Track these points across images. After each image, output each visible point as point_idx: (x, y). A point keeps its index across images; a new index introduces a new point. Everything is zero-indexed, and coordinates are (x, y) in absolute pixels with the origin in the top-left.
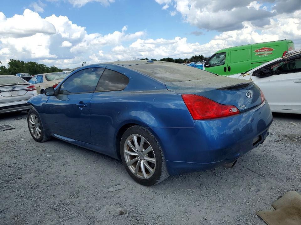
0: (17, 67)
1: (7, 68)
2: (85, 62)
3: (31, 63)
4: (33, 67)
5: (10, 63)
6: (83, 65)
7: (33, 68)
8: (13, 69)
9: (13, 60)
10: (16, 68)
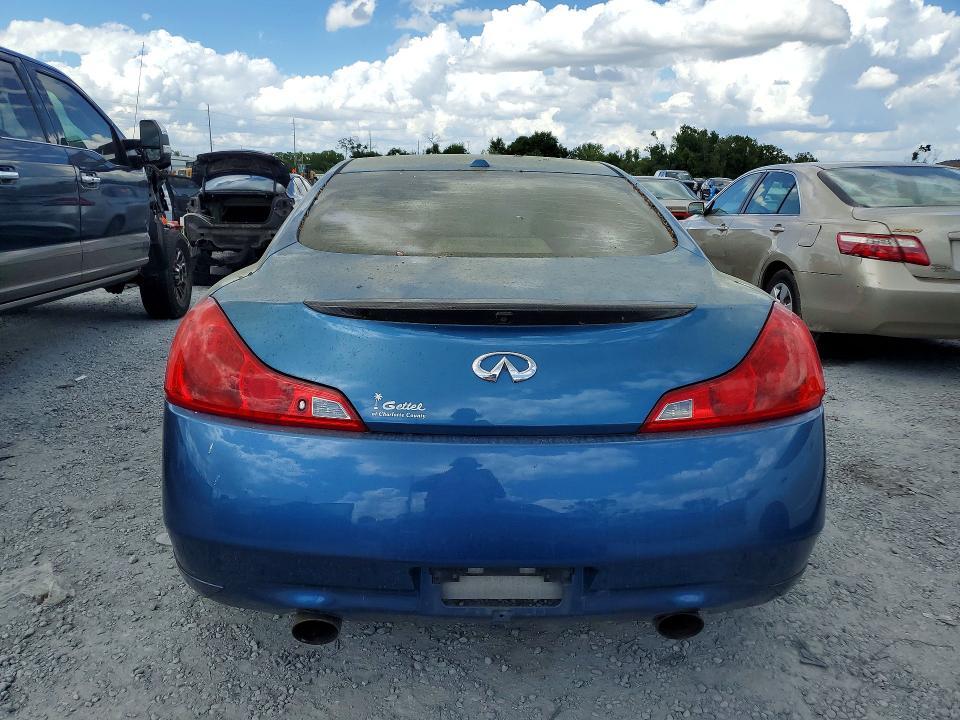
0: (695, 150)
1: (669, 150)
2: (928, 146)
3: (737, 139)
4: (741, 153)
5: (679, 139)
6: (915, 156)
7: (738, 155)
8: (684, 156)
9: (688, 128)
10: (692, 154)
